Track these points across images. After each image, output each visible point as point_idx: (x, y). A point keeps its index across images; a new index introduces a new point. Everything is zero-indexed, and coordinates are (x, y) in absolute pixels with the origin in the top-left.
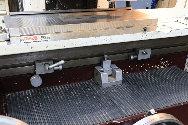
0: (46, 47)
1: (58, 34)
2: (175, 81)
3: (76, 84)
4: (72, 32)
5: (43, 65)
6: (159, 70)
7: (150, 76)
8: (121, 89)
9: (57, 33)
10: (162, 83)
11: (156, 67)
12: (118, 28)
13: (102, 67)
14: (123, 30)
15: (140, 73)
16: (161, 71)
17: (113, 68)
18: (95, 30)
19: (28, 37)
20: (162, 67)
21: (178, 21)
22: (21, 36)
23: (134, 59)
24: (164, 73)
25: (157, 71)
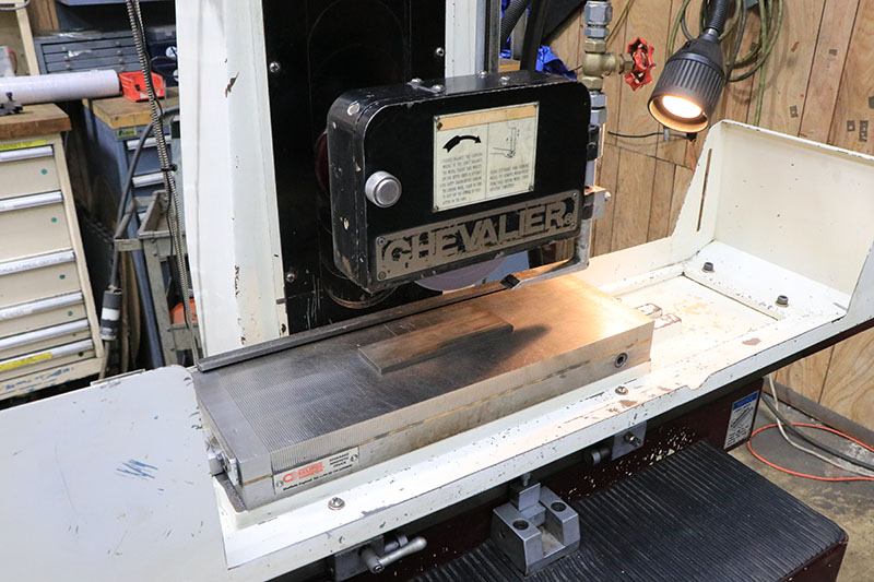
0: (382, 526)
1: (381, 439)
2: (719, 505)
3: (444, 571)
4: (421, 422)
5: (356, 554)
6: (664, 466)
7: (644, 497)
8: (581, 567)
9: (378, 437)
10: (685, 520)
11: (655, 458)
12: (549, 376)
13: (517, 508)
14: (563, 377)
15: (615, 489)
16: (671, 471)
17: (549, 507)
18: (486, 399)
19: (297, 470)
20: (671, 452)
21: (683, 274)
22: (275, 473)
23: (603, 459)
24: (681, 478)
25: (660, 469)
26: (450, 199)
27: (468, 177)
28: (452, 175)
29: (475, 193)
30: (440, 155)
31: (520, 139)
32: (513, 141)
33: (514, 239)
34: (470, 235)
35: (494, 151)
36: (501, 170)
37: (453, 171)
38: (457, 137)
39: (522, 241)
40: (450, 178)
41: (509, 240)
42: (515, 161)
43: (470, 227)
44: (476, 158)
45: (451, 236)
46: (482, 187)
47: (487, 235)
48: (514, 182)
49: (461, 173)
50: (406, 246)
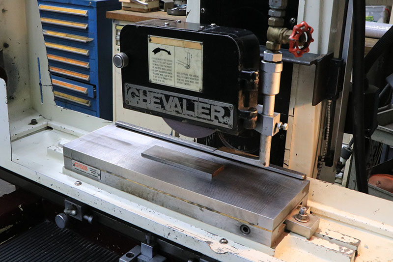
4: (125, 179)
9: (108, 172)
26: (157, 79)
27: (165, 71)
28: (157, 67)
29: (169, 81)
30: (151, 55)
31: (193, 60)
32: (189, 60)
33: (192, 116)
34: (167, 102)
35: (178, 62)
36: (183, 74)
37: (158, 65)
38: (159, 48)
39: (196, 119)
40: (156, 68)
41: (188, 115)
42: (190, 71)
43: (167, 97)
44: (169, 63)
45: (157, 98)
46: (173, 79)
47: (176, 106)
48: (190, 83)
49: (161, 67)
50: (137, 93)
